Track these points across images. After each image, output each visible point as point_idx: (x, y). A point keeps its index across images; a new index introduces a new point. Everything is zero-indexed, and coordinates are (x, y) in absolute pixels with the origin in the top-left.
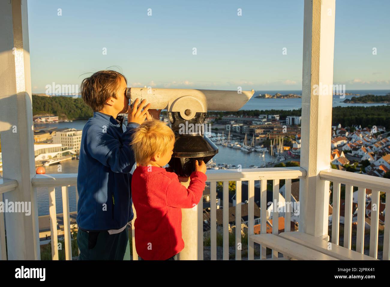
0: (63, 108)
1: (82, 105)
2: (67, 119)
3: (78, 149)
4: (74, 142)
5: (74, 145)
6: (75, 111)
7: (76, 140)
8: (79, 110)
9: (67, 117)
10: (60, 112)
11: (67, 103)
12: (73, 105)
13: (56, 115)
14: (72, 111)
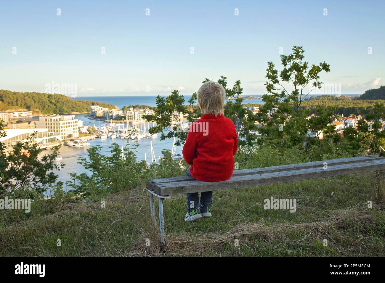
0: (36, 103)
1: (56, 101)
2: (42, 114)
3: (65, 136)
4: (61, 128)
5: (61, 131)
6: (49, 106)
7: (63, 125)
8: (54, 105)
9: (41, 112)
10: (33, 107)
11: (41, 98)
12: (47, 101)
13: (29, 110)
14: (47, 106)
